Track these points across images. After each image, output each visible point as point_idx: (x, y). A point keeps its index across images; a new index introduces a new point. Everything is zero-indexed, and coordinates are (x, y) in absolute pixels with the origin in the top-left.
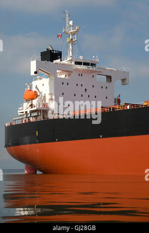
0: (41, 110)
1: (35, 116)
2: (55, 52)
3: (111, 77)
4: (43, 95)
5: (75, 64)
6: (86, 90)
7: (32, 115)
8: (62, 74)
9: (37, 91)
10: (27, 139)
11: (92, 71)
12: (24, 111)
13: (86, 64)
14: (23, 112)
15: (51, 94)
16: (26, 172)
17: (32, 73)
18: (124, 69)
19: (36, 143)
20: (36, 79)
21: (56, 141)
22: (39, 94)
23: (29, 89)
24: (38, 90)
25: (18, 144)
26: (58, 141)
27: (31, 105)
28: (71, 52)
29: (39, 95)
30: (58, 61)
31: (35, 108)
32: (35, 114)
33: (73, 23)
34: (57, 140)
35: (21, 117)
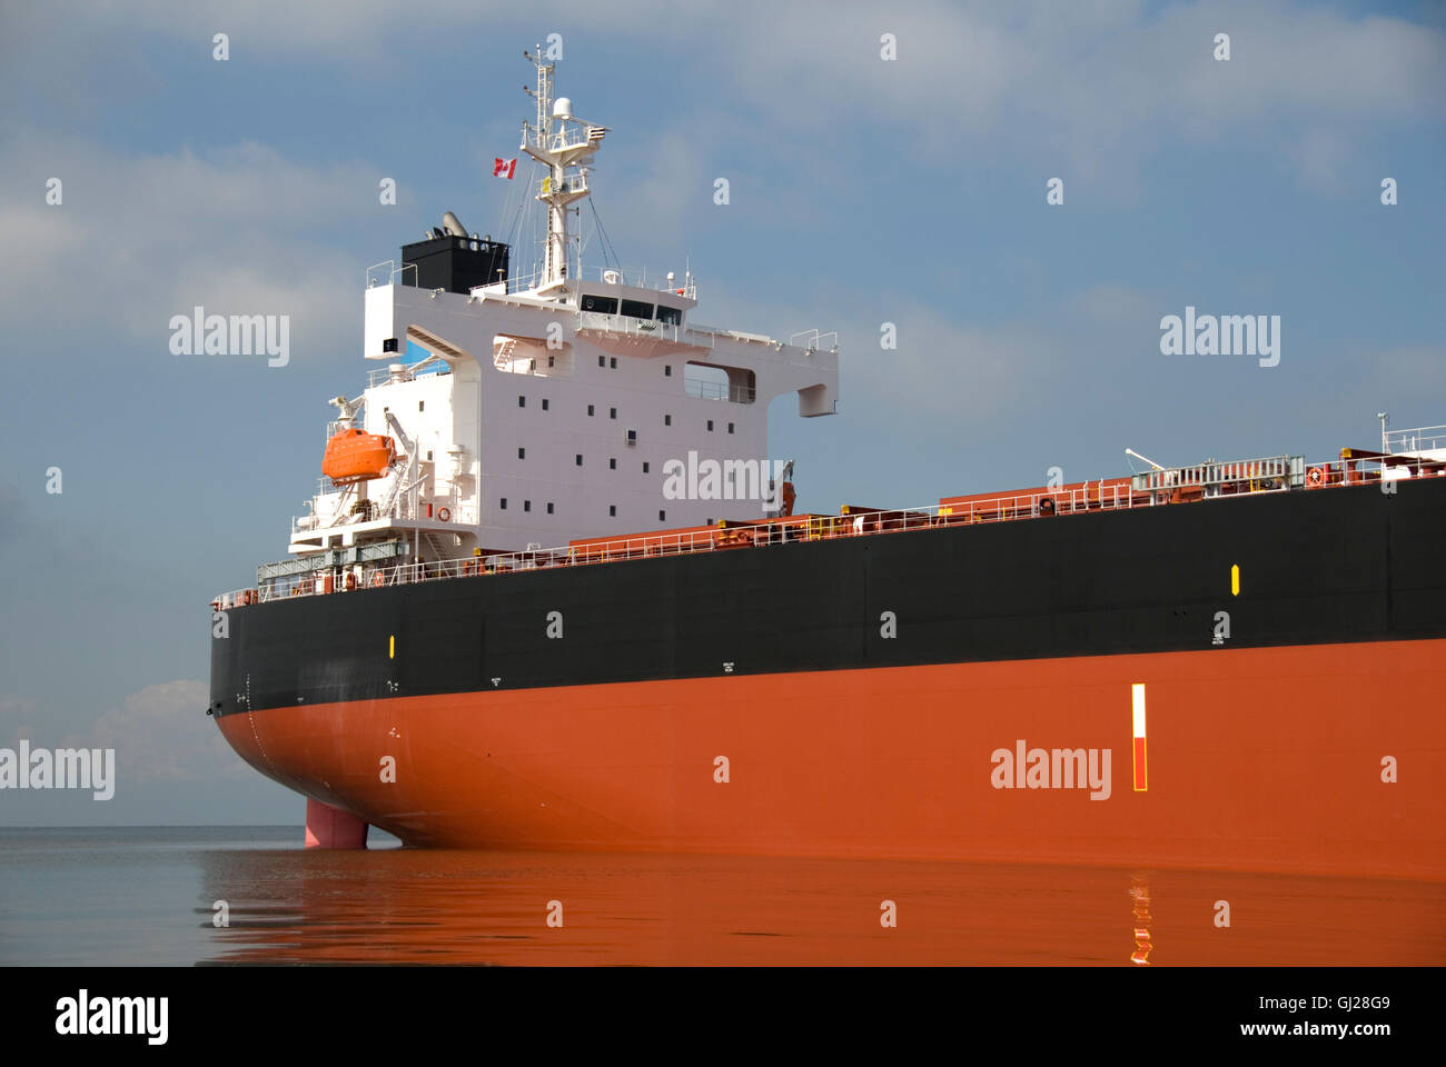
0: (411, 533)
1: (378, 563)
2: (474, 247)
3: (750, 377)
4: (423, 457)
5: (584, 308)
6: (632, 435)
7: (370, 554)
8: (514, 357)
9: (393, 434)
10: (336, 673)
11: (665, 347)
12: (325, 534)
13: (636, 309)
14: (318, 542)
15: (462, 453)
16: (311, 840)
17: (373, 349)
18: (815, 338)
19: (384, 693)
20: (383, 378)
21: (491, 687)
22: (400, 450)
23: (346, 425)
24: (400, 431)
25: (289, 700)
26: (501, 686)
27: (364, 508)
28: (557, 248)
29: (404, 458)
30: (497, 290)
31: (383, 523)
32: (386, 551)
33: (571, 108)
34: (496, 681)
35: (305, 566)
